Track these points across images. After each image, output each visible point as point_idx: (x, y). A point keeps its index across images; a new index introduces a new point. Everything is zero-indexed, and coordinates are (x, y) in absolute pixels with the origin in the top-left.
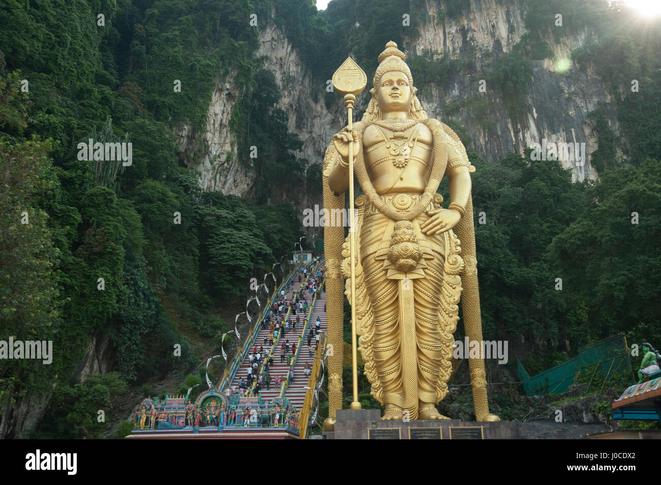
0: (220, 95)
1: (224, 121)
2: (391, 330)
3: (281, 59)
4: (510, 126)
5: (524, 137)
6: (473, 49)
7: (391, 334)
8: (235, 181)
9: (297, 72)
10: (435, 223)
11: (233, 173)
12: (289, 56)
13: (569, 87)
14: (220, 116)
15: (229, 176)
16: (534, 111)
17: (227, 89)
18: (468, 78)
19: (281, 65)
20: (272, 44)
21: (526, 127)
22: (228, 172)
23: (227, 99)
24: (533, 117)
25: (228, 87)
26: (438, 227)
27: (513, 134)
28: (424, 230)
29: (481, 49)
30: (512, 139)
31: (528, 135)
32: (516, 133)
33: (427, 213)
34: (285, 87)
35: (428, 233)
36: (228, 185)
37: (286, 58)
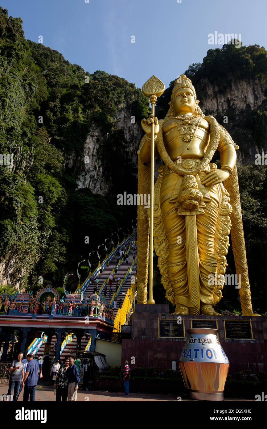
0: (93, 139)
1: (94, 153)
2: (180, 251)
3: (129, 127)
6: (234, 109)
7: (180, 254)
8: (101, 187)
9: (138, 134)
10: (211, 178)
11: (99, 182)
12: (134, 126)
14: (92, 150)
15: (97, 184)
17: (97, 136)
18: (231, 125)
19: (129, 130)
20: (124, 119)
22: (97, 182)
23: (96, 142)
25: (97, 135)
26: (214, 180)
28: (204, 182)
29: (238, 109)
33: (205, 172)
34: (131, 142)
35: (207, 185)
36: (96, 188)
37: (132, 127)
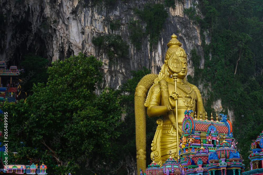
4: (148, 46)
5: (155, 54)
13: (182, 30)
16: (162, 40)
21: (156, 49)
24: (161, 44)
27: (149, 52)
30: (148, 55)
31: (157, 54)
32: (151, 52)
